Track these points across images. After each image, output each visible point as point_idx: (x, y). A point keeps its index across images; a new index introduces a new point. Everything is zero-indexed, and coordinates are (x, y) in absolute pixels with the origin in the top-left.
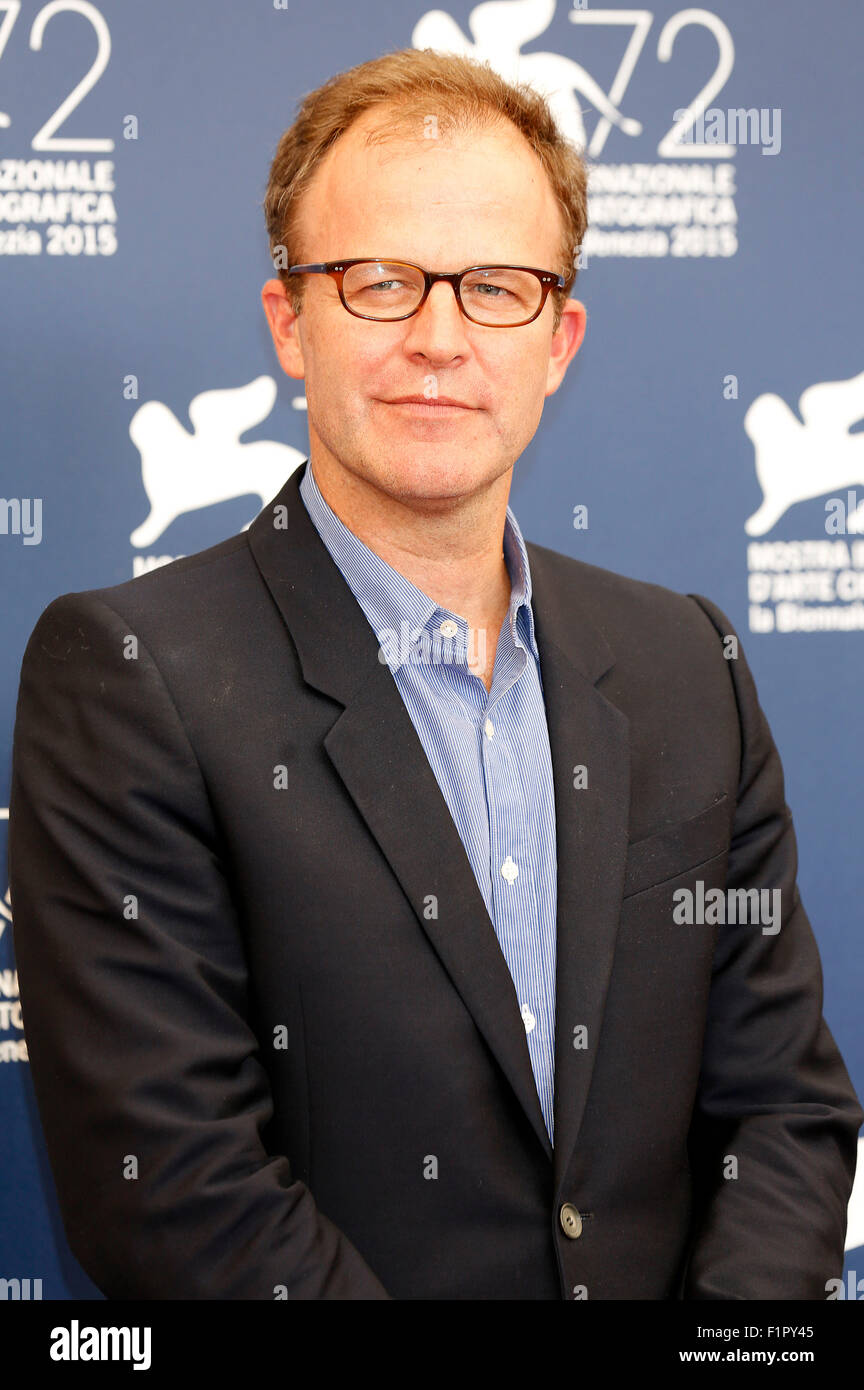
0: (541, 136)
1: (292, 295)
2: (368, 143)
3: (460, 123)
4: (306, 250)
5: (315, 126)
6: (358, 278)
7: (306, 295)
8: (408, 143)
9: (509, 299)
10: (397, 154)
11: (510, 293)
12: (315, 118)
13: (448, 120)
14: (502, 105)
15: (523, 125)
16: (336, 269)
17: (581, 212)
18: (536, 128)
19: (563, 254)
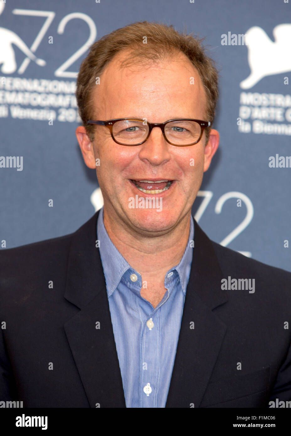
0: (197, 59)
1: (89, 133)
2: (122, 66)
3: (162, 56)
4: (95, 114)
5: (98, 59)
6: (119, 126)
7: (96, 133)
8: (139, 66)
9: (186, 133)
10: (134, 71)
11: (187, 130)
12: (97, 55)
13: (156, 55)
14: (179, 46)
15: (189, 55)
16: (109, 123)
17: (216, 92)
18: (195, 56)
19: (208, 111)
